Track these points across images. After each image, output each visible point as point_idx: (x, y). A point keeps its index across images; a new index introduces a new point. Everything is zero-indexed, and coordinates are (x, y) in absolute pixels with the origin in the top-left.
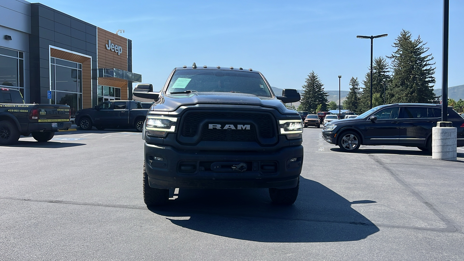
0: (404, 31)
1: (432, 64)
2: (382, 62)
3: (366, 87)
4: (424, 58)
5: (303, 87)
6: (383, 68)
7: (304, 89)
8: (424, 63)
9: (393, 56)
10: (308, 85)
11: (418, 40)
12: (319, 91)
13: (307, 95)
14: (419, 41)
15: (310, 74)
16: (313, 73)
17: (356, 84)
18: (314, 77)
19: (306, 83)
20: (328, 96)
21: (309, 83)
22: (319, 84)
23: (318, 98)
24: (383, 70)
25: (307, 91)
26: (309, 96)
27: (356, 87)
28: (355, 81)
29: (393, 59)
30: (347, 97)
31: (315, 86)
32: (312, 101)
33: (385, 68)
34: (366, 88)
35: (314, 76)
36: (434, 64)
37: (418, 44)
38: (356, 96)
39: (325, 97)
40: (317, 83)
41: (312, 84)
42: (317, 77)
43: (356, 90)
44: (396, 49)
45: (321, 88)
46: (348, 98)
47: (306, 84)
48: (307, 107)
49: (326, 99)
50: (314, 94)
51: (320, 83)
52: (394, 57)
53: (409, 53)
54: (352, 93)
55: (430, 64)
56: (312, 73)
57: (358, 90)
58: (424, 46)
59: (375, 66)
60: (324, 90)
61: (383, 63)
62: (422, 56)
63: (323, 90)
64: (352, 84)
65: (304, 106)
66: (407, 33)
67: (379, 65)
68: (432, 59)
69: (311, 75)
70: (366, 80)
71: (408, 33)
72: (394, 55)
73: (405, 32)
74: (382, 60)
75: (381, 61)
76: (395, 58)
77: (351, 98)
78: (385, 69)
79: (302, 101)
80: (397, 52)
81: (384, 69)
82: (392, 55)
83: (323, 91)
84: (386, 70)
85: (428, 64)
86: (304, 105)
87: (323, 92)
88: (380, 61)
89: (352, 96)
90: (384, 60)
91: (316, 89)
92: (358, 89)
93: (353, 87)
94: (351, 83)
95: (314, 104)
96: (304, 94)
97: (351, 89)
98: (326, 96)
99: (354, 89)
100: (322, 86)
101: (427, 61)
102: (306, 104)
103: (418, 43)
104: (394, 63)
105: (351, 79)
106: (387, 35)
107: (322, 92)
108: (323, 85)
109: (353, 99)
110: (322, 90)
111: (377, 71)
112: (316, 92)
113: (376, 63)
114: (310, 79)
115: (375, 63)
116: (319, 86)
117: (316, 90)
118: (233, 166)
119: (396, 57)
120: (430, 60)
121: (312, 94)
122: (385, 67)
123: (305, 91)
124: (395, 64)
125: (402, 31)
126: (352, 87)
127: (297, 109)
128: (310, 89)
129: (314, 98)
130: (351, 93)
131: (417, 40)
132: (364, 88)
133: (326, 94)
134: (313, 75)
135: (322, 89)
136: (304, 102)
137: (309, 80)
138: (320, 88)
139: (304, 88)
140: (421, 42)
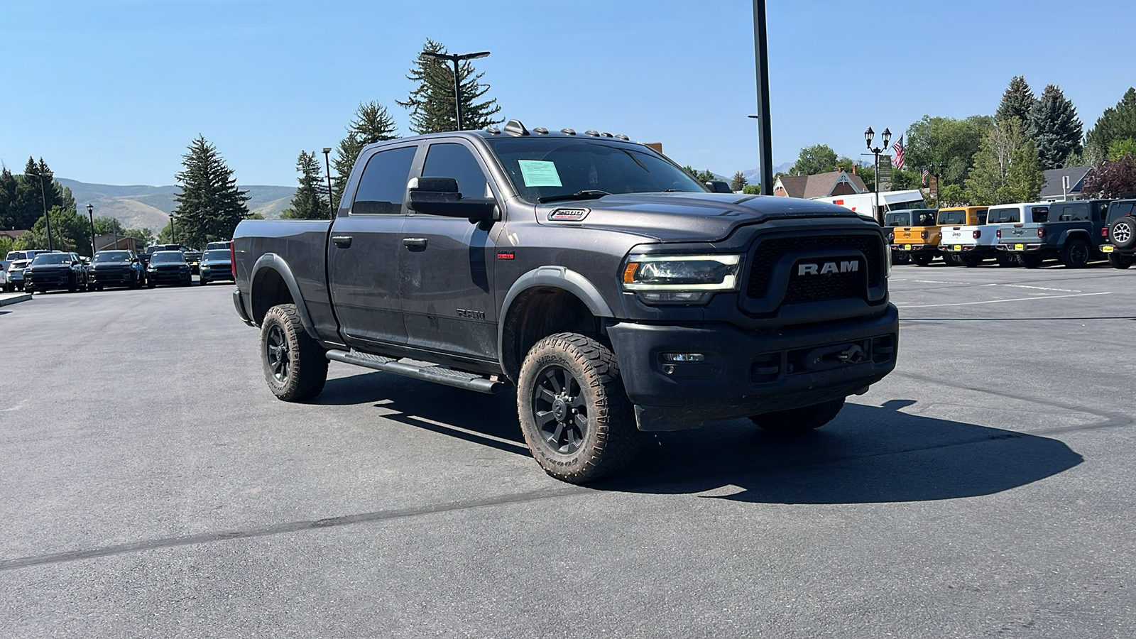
0: (430, 43)
1: (499, 122)
2: (378, 114)
3: (341, 176)
4: (482, 107)
5: (178, 178)
6: (382, 129)
7: (182, 184)
8: (482, 120)
9: (412, 101)
10: (192, 173)
11: (466, 66)
12: (224, 187)
13: (191, 200)
14: (468, 69)
15: (195, 143)
16: (201, 140)
17: (313, 169)
18: (207, 151)
19: (186, 166)
20: (247, 199)
21: (195, 166)
22: (222, 168)
23: (222, 206)
24: (383, 134)
25: (189, 189)
26: (197, 201)
27: (314, 176)
28: (310, 160)
29: (413, 108)
30: (292, 201)
31: (211, 175)
32: (207, 213)
33: (386, 129)
34: (342, 178)
35: (207, 149)
36: (503, 121)
37: (466, 76)
38: (315, 197)
39: (241, 202)
40: (216, 167)
41: (201, 171)
42: (213, 151)
43: (315, 183)
44: (419, 84)
45: (229, 180)
46: (296, 204)
47: (185, 169)
48: (196, 229)
49: (245, 207)
50: (212, 195)
51: (224, 168)
52: (414, 103)
53: (448, 96)
54: (305, 190)
55: (494, 123)
56: (198, 141)
57: (319, 183)
58: (479, 81)
59: (363, 125)
60: (236, 184)
61: (381, 118)
62: (475, 102)
63: (233, 184)
64: (304, 167)
65: (186, 227)
66: (438, 48)
67: (372, 122)
68: (497, 110)
69: (197, 146)
70: (339, 160)
71: (440, 49)
72: (414, 99)
73: (434, 44)
74: (378, 110)
75: (376, 113)
76: (416, 105)
77: (306, 202)
78: (388, 131)
79: (179, 216)
80: (419, 91)
81: (384, 131)
82: (410, 98)
83: (234, 186)
84: (389, 135)
85: (490, 123)
86: (185, 225)
87: (235, 189)
88: (374, 112)
89: (306, 200)
90: (383, 110)
91: (214, 184)
92: (318, 181)
93: (305, 175)
94: (301, 166)
95: (213, 221)
96: (183, 196)
97: (302, 182)
98: (244, 199)
99: (309, 181)
100: (229, 174)
101: (487, 114)
102: (192, 224)
103: (466, 73)
104: (418, 119)
105: (298, 157)
106: (489, 53)
107: (230, 191)
108: (231, 172)
109: (309, 206)
110: (230, 185)
111: (370, 137)
112: (216, 190)
113: (364, 118)
114: (194, 157)
115: (362, 116)
116: (223, 175)
117: (216, 185)
118: (843, 353)
119: (419, 103)
120: (494, 112)
121: (205, 196)
122: (387, 126)
123: (185, 189)
124: (421, 120)
125: (427, 42)
126: (303, 176)
127: (159, 236)
128: (199, 184)
129: (213, 207)
130: (301, 190)
131: (464, 65)
132: (337, 177)
133: (243, 196)
134: (203, 145)
135: (230, 182)
136: (185, 218)
137: (193, 159)
138: (225, 181)
139: (180, 179)
140: (472, 71)
